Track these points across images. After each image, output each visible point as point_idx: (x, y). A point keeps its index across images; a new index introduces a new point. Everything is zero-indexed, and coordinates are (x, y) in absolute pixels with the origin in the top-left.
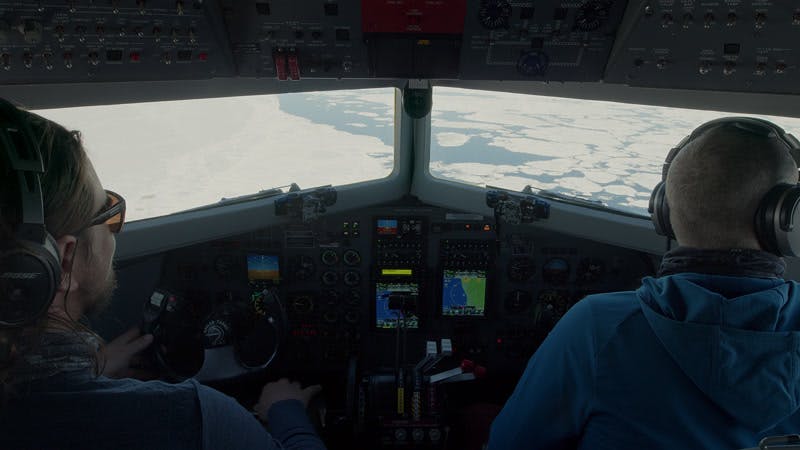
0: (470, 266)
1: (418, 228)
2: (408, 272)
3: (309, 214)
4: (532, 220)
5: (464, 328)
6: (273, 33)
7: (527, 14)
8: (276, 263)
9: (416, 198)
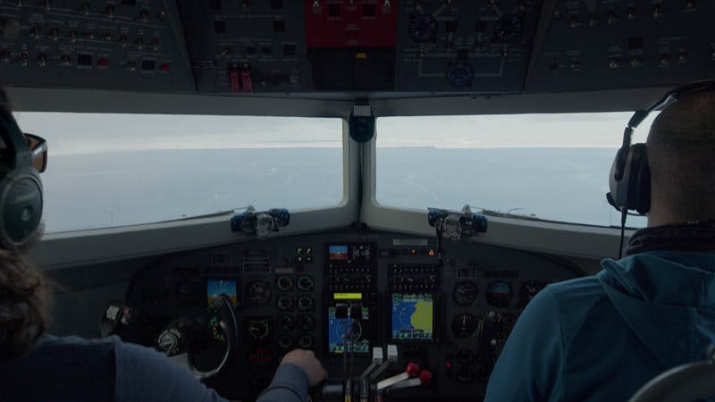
0: (418, 290)
1: (367, 253)
2: (358, 296)
3: (262, 231)
4: (471, 235)
5: (414, 352)
6: (229, 50)
7: (451, 27)
8: (234, 288)
9: (365, 224)
